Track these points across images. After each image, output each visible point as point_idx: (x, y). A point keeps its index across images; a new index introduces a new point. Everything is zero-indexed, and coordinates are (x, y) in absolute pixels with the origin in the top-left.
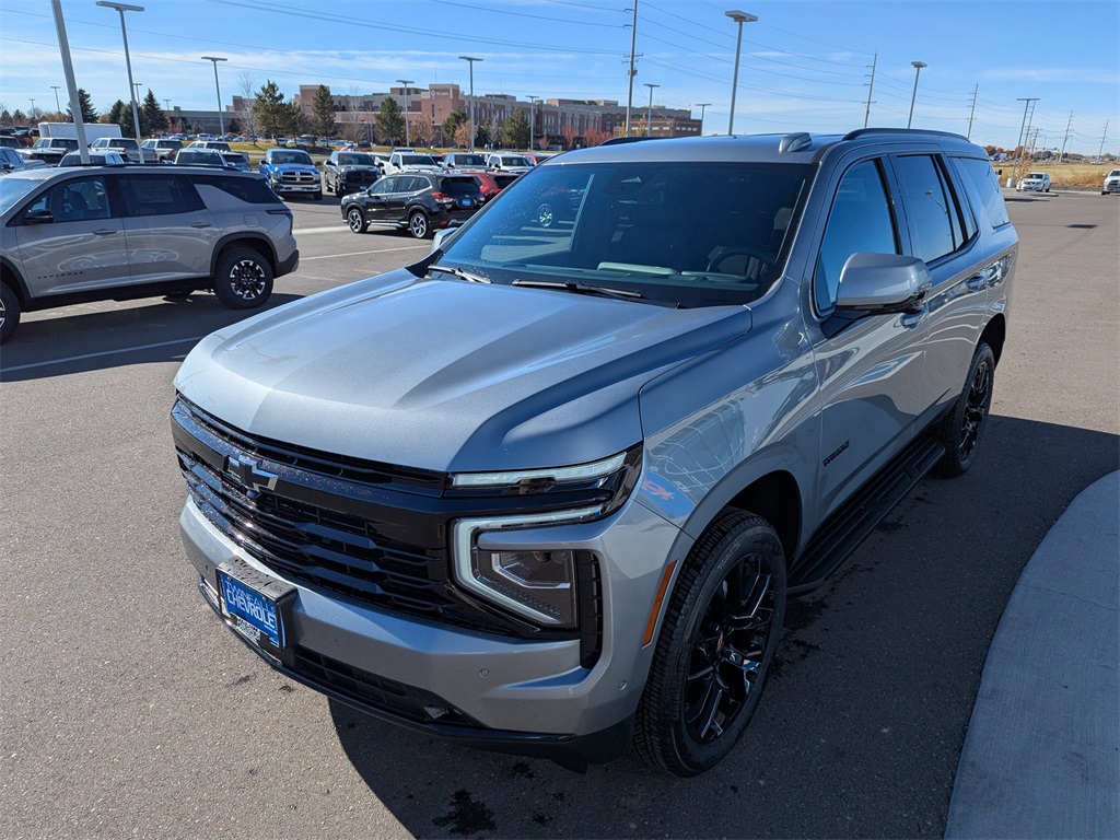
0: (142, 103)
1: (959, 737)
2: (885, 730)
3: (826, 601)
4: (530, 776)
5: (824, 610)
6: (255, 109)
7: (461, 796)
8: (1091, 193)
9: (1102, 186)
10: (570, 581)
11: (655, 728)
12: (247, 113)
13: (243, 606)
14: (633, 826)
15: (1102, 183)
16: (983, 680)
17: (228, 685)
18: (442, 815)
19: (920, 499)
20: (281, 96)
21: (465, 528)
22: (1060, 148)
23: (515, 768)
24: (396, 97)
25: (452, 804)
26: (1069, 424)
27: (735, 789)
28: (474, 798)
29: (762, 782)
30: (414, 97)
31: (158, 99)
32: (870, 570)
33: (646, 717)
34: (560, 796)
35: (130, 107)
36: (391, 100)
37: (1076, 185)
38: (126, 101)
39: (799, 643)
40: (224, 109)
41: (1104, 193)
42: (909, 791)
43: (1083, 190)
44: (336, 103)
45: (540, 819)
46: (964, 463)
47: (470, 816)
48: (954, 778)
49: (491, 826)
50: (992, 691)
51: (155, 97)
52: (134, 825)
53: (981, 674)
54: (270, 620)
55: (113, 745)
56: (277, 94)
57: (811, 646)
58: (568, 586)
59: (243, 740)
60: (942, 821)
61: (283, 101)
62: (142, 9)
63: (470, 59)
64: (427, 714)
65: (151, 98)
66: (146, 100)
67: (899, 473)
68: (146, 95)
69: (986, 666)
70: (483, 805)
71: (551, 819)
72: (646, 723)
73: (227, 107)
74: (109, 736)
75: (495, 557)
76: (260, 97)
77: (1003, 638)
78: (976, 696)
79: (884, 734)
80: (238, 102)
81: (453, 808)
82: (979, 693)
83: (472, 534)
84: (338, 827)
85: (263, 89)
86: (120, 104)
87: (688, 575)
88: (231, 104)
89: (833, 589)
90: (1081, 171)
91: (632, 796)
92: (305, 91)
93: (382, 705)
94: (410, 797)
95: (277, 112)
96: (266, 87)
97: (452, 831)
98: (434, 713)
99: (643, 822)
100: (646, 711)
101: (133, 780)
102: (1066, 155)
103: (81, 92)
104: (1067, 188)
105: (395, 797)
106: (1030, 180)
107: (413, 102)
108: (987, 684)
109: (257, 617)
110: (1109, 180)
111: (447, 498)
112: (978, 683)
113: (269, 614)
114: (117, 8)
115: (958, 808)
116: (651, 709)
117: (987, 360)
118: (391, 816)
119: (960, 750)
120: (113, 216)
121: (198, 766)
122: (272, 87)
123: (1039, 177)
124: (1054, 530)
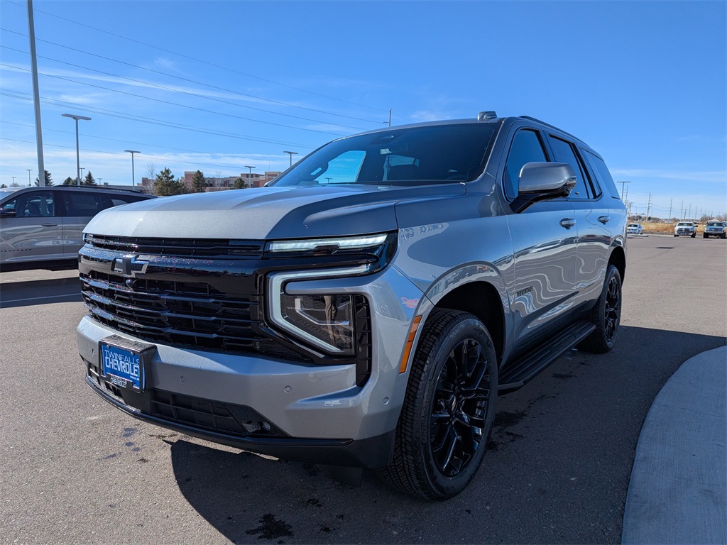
0: (84, 179)
1: (626, 482)
2: (573, 479)
3: (526, 413)
4: (320, 506)
5: (524, 418)
6: (156, 184)
7: (268, 518)
8: (668, 236)
9: (673, 232)
10: (349, 319)
11: (409, 448)
12: (151, 187)
13: (116, 366)
14: (395, 533)
15: (673, 230)
16: (637, 453)
17: (99, 459)
18: (253, 528)
19: (583, 364)
20: (173, 177)
21: (277, 281)
22: (646, 213)
23: (309, 502)
24: (244, 179)
25: (261, 522)
26: (673, 330)
27: (469, 511)
28: (277, 519)
29: (488, 508)
30: (255, 179)
31: (94, 177)
32: (554, 397)
33: (403, 440)
34: (342, 517)
35: (76, 181)
36: (241, 180)
37: (658, 232)
38: (74, 177)
39: (509, 434)
40: (136, 185)
41: (675, 236)
42: (594, 512)
43: (663, 234)
44: (206, 182)
45: (327, 530)
46: (609, 344)
47: (272, 528)
48: (624, 504)
49: (290, 534)
50: (644, 457)
51: (92, 176)
52: (16, 537)
53: (635, 449)
54: (135, 370)
55: (7, 492)
56: (170, 175)
57: (517, 435)
58: (348, 323)
59: (107, 488)
60: (620, 529)
61: (174, 179)
62: (90, 119)
63: (290, 153)
64: (245, 430)
65: (90, 177)
66: (86, 177)
67: (568, 334)
68: (87, 174)
69: (638, 445)
70: (284, 522)
71: (334, 529)
72: (403, 445)
73: (138, 184)
74: (5, 487)
75: (298, 301)
76: (159, 177)
77: (647, 431)
78: (633, 461)
79: (572, 481)
80: (145, 181)
81: (261, 524)
82: (636, 459)
83: (281, 286)
84: (173, 536)
85: (162, 172)
86: (69, 179)
87: (430, 339)
88: (141, 182)
89: (530, 407)
90: (660, 225)
91: (394, 516)
92: (187, 175)
93: (212, 428)
94: (230, 518)
95: (169, 185)
96: (164, 171)
97: (260, 537)
98: (250, 428)
99: (403, 531)
100: (403, 435)
101: (19, 512)
102: (650, 219)
103: (46, 172)
104: (653, 233)
105: (218, 519)
106: (630, 228)
107: (254, 182)
108: (640, 454)
109: (126, 372)
110: (677, 228)
111: (264, 259)
112: (634, 454)
113: (134, 366)
114: (74, 118)
115: (629, 521)
116: (407, 433)
117: (616, 276)
118: (214, 529)
119: (627, 489)
120: (57, 215)
121: (71, 503)
122: (168, 171)
123: (636, 226)
124: (673, 378)
